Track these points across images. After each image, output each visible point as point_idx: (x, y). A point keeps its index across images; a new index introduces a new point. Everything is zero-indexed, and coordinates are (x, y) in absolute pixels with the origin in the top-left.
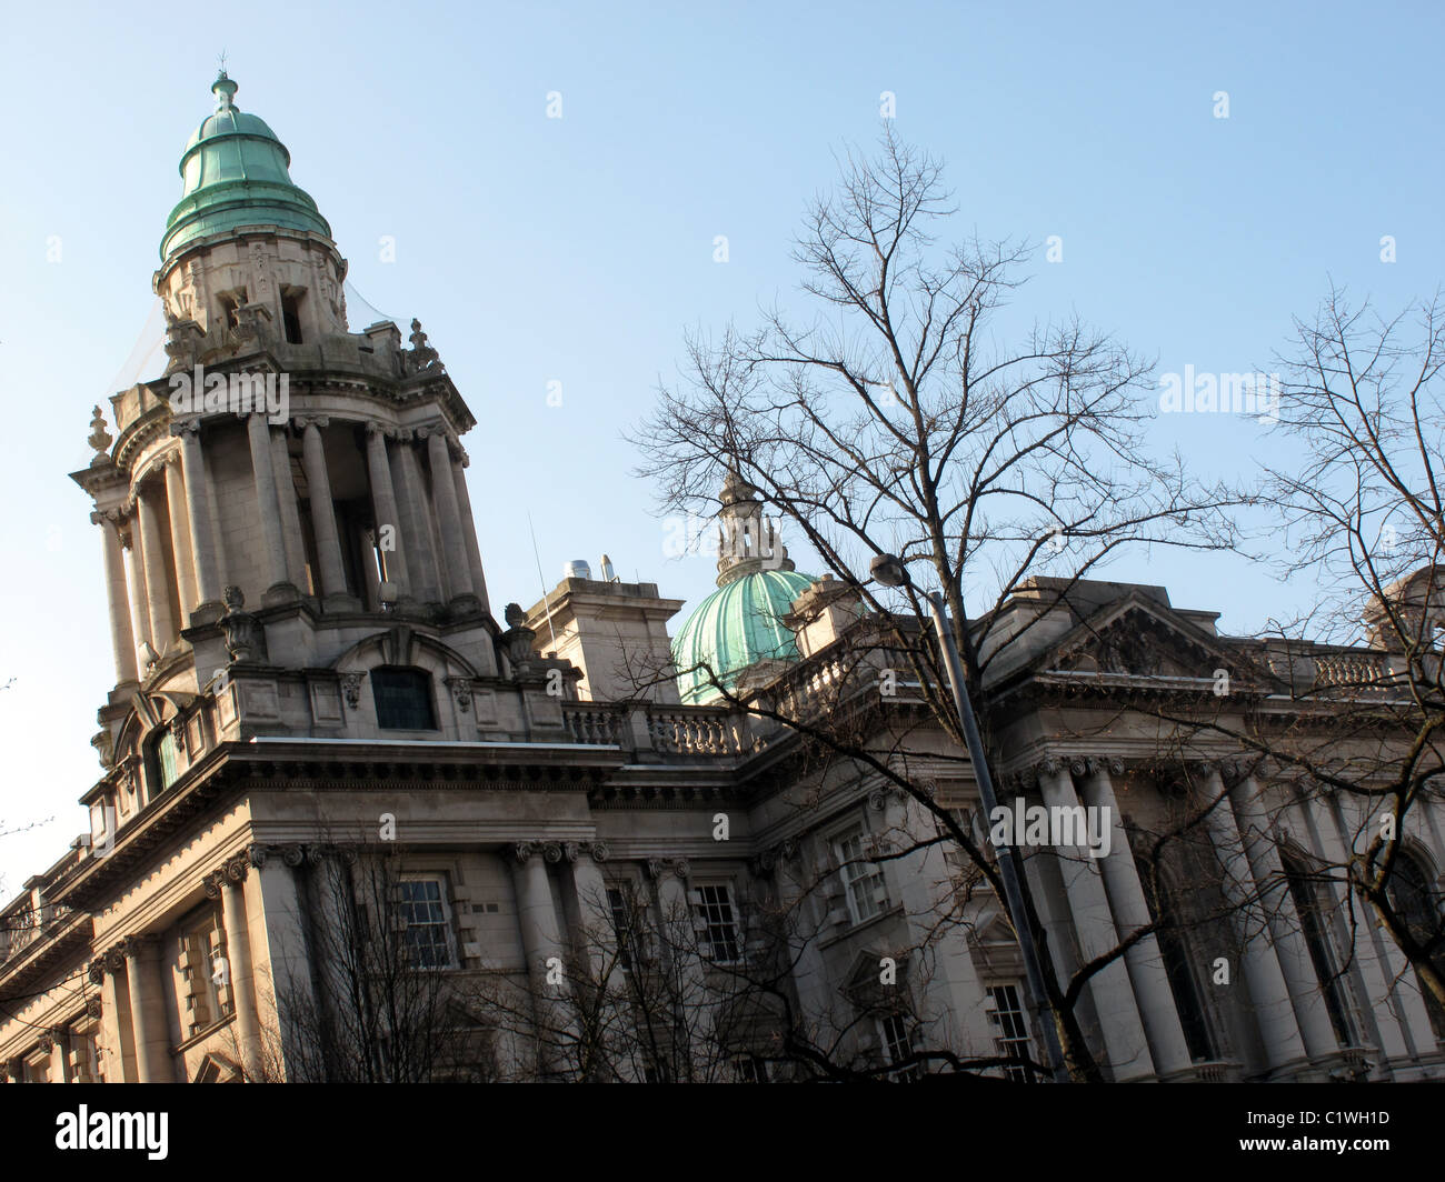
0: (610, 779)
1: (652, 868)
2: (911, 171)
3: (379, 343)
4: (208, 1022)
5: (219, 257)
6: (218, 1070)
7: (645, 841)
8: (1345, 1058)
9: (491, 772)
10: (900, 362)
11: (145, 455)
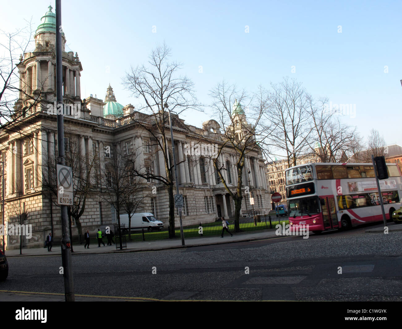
0: (96, 128)
1: (99, 142)
2: (167, 48)
3: (70, 54)
4: (28, 154)
5: (46, 35)
6: (29, 161)
7: (99, 138)
8: (191, 184)
9: (79, 123)
10: (161, 76)
11: (29, 64)
